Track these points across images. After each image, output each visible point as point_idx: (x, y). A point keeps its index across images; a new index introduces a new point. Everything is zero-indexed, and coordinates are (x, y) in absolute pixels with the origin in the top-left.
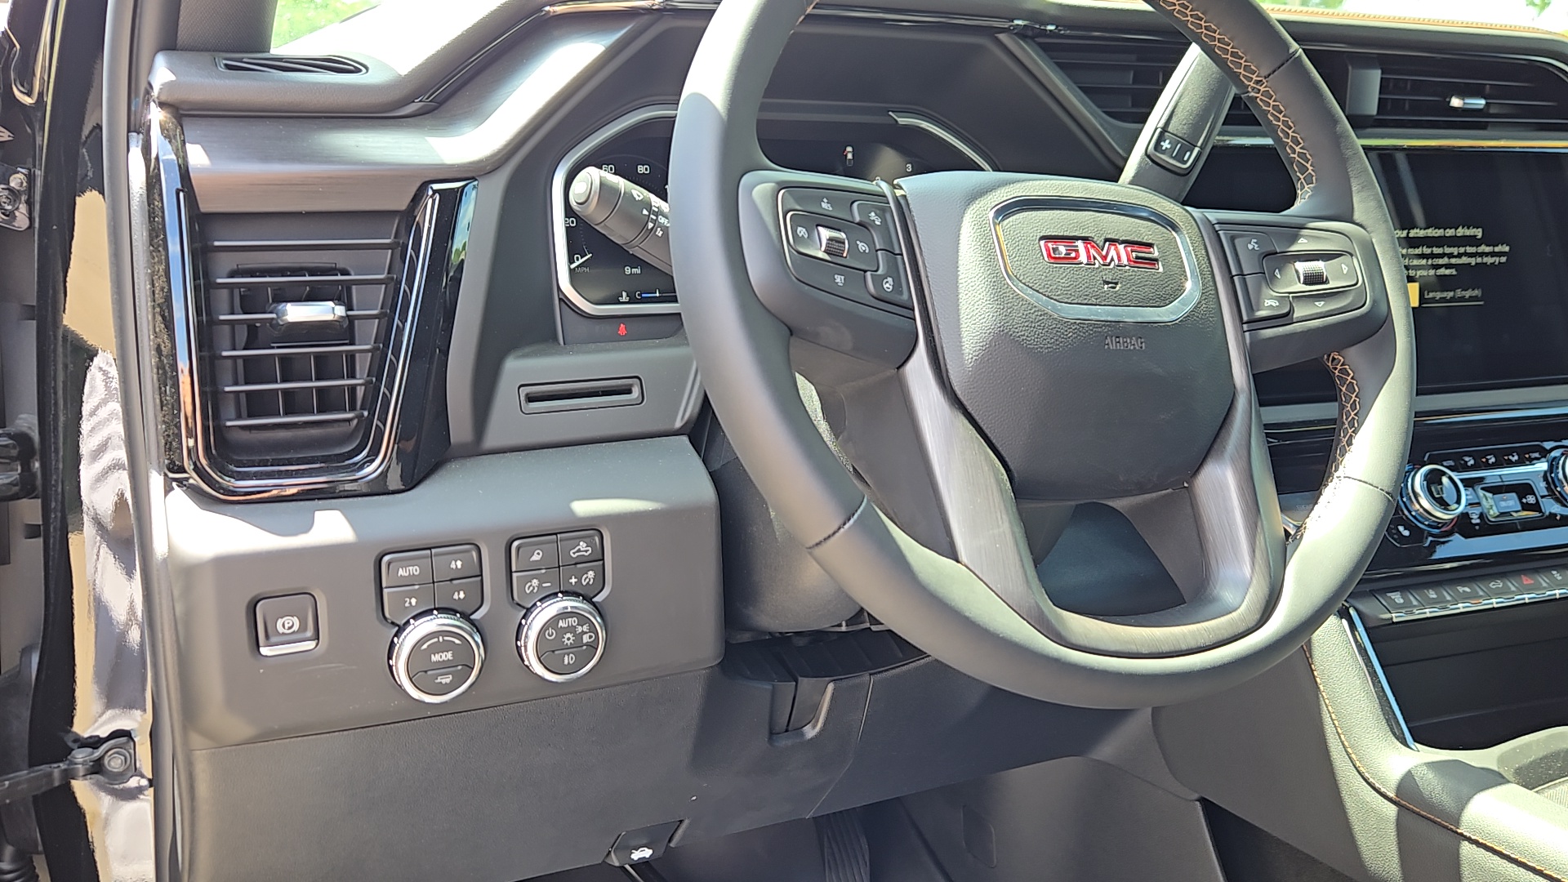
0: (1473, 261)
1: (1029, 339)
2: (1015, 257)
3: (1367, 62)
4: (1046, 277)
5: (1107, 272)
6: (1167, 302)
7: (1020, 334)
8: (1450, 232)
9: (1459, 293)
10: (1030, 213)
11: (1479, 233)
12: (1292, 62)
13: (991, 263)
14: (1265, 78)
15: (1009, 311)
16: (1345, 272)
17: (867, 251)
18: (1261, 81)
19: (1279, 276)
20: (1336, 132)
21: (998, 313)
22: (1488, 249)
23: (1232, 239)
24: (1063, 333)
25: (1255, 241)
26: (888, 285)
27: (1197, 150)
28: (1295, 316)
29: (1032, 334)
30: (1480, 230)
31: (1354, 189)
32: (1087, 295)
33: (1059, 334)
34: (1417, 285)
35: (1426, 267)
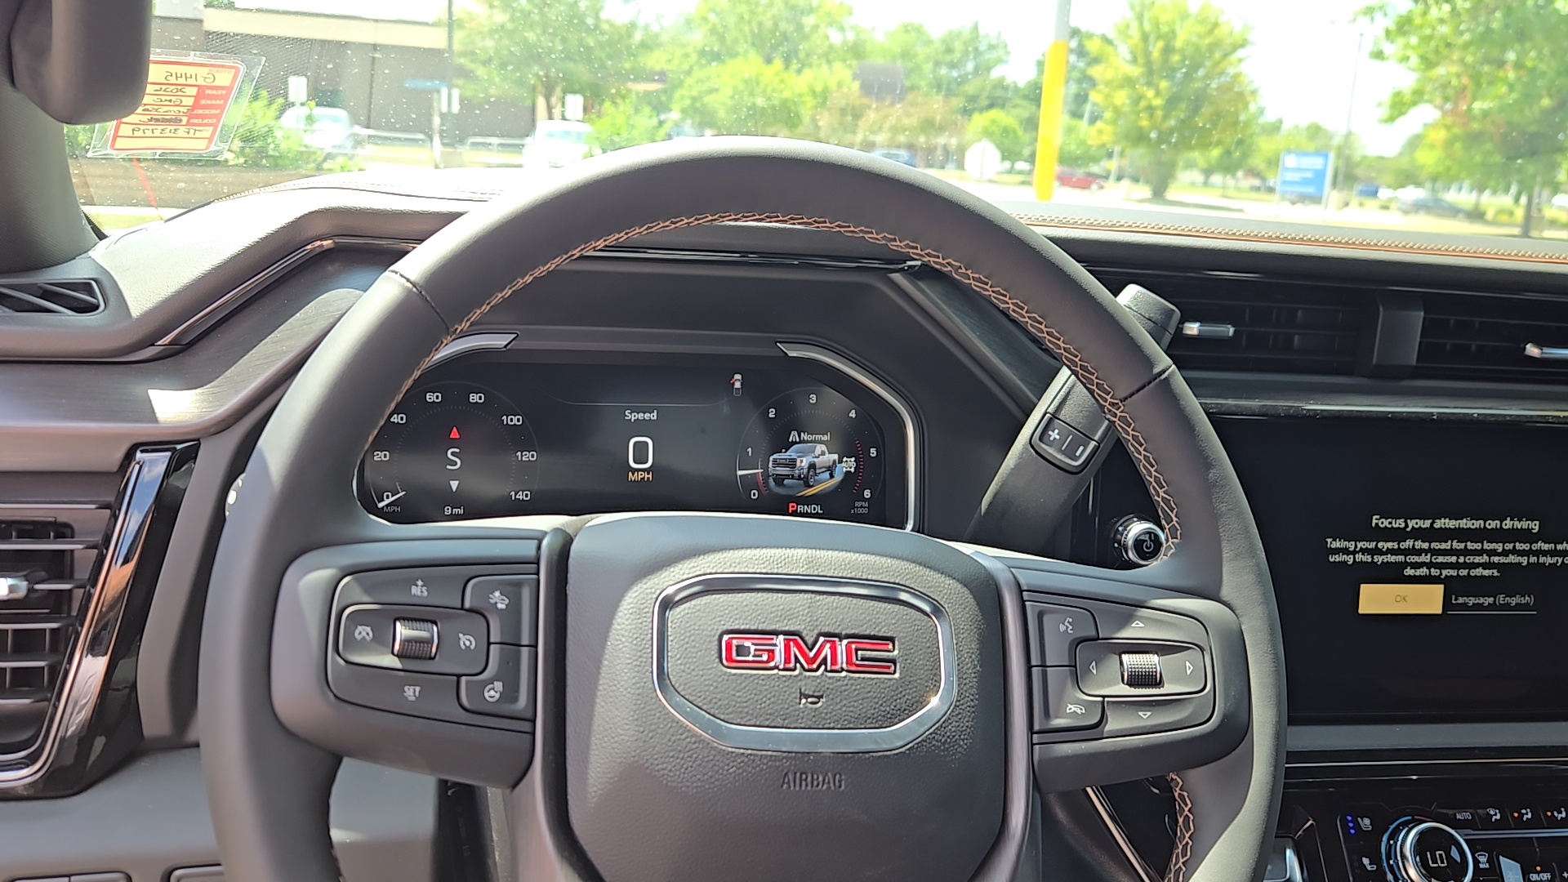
0: (1524, 561)
1: (672, 774)
2: (679, 659)
3: (1406, 301)
4: (716, 687)
5: (809, 681)
6: (897, 720)
7: (660, 766)
8: (1493, 524)
9: (1501, 599)
10: (718, 596)
11: (1535, 526)
12: (1157, 385)
13: (640, 668)
14: (1121, 402)
15: (650, 735)
16: (1189, 672)
17: (472, 647)
18: (1117, 404)
19: (1095, 672)
20: (1208, 480)
21: (635, 738)
22: (1546, 547)
23: (1040, 615)
24: (722, 768)
25: (1071, 620)
26: (493, 693)
27: (1093, 444)
28: (1107, 729)
29: (678, 767)
30: (1537, 523)
31: (1225, 556)
32: (770, 714)
33: (716, 768)
34: (1442, 587)
35: (1456, 566)
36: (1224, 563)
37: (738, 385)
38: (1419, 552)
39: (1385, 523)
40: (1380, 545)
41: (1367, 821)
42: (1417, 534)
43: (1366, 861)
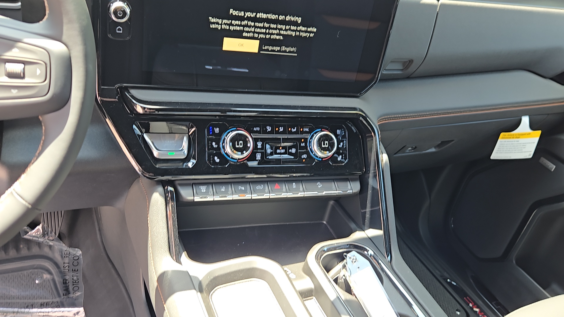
0: (294, 34)
9: (283, 48)
16: (38, 73)
22: (303, 29)
30: (300, 19)
34: (259, 41)
36: (64, 26)
38: (250, 27)
39: (235, 13)
40: (233, 22)
41: (218, 129)
42: (249, 19)
43: (214, 144)
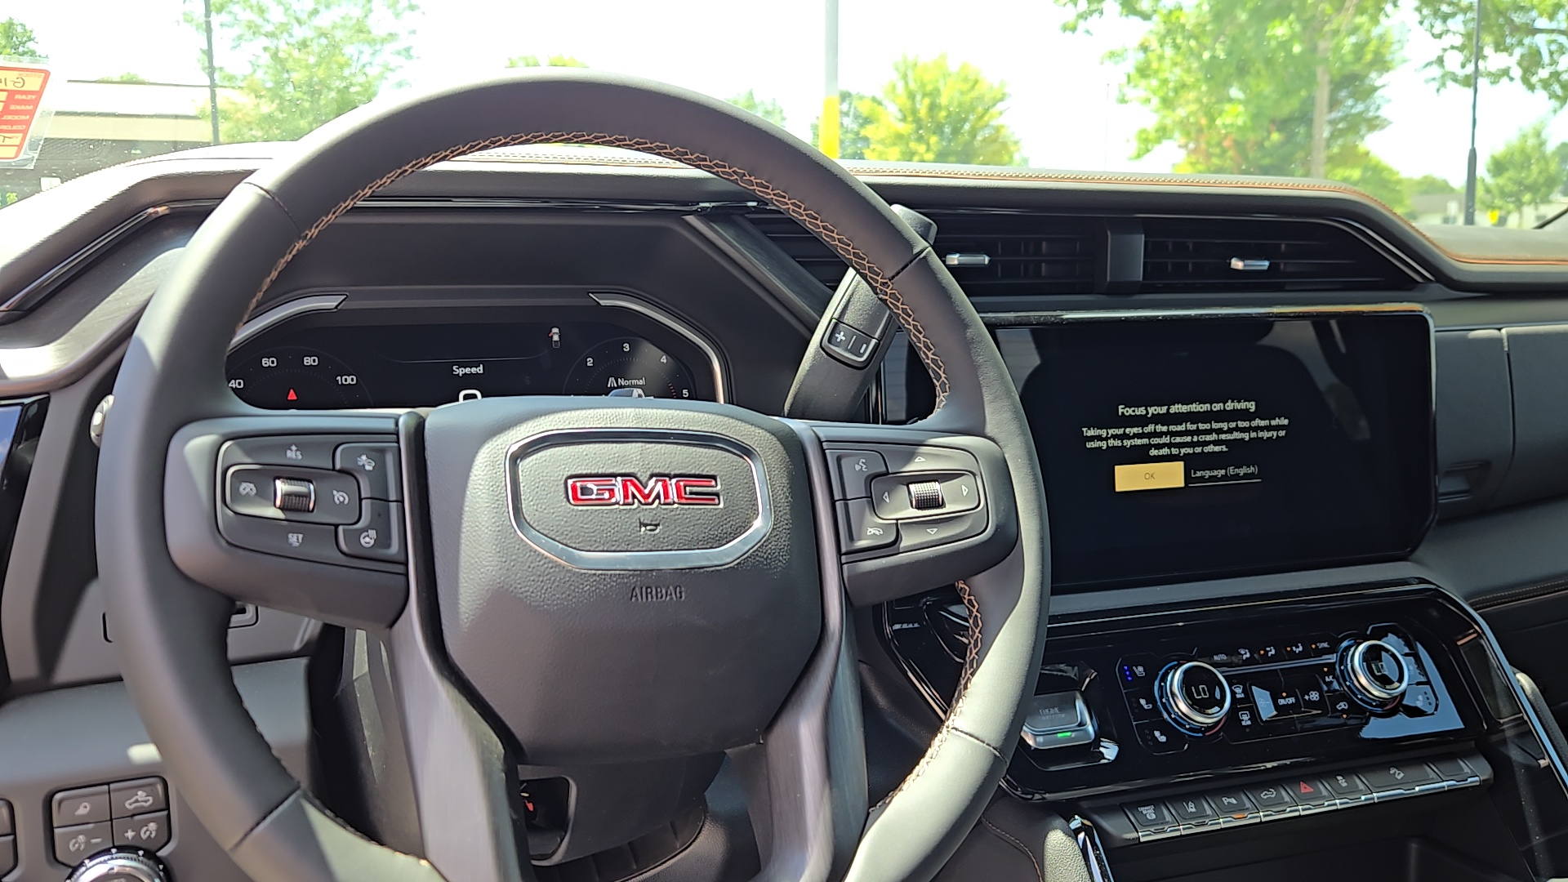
0: (1246, 436)
1: (533, 595)
2: (532, 501)
3: (1131, 226)
4: (566, 522)
5: (647, 513)
6: (724, 542)
7: (523, 589)
8: (1218, 407)
9: (1231, 471)
10: (560, 448)
11: (1252, 406)
12: (917, 263)
13: (498, 510)
14: (890, 280)
15: (512, 564)
16: (965, 494)
17: (346, 502)
18: (887, 283)
19: (887, 500)
20: (966, 338)
21: (499, 567)
22: (1263, 423)
23: (839, 459)
24: (578, 587)
25: (864, 461)
26: (368, 540)
27: (874, 342)
28: (902, 545)
29: (539, 589)
30: (1253, 403)
31: (985, 399)
32: (616, 541)
33: (573, 588)
34: (1181, 464)
35: (1192, 445)
36: (986, 405)
37: (556, 338)
38: (1160, 435)
39: (1129, 411)
40: (1128, 430)
41: (1141, 669)
42: (1157, 419)
43: (1143, 702)
